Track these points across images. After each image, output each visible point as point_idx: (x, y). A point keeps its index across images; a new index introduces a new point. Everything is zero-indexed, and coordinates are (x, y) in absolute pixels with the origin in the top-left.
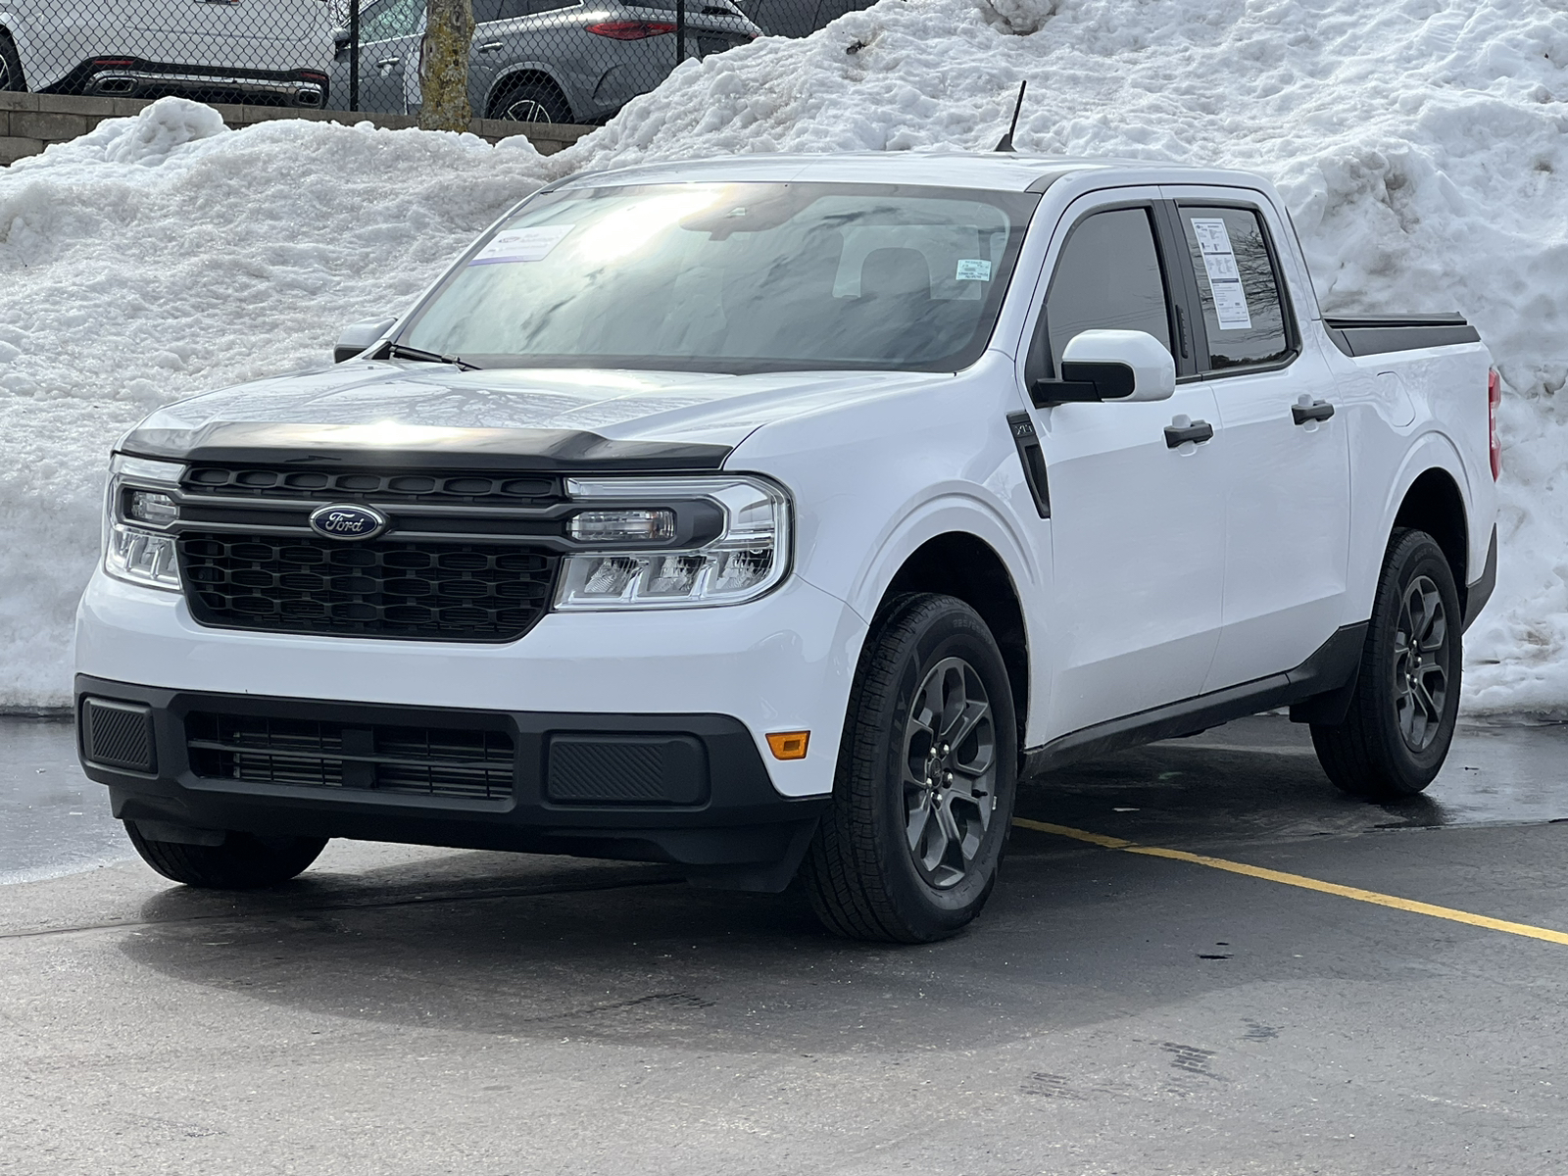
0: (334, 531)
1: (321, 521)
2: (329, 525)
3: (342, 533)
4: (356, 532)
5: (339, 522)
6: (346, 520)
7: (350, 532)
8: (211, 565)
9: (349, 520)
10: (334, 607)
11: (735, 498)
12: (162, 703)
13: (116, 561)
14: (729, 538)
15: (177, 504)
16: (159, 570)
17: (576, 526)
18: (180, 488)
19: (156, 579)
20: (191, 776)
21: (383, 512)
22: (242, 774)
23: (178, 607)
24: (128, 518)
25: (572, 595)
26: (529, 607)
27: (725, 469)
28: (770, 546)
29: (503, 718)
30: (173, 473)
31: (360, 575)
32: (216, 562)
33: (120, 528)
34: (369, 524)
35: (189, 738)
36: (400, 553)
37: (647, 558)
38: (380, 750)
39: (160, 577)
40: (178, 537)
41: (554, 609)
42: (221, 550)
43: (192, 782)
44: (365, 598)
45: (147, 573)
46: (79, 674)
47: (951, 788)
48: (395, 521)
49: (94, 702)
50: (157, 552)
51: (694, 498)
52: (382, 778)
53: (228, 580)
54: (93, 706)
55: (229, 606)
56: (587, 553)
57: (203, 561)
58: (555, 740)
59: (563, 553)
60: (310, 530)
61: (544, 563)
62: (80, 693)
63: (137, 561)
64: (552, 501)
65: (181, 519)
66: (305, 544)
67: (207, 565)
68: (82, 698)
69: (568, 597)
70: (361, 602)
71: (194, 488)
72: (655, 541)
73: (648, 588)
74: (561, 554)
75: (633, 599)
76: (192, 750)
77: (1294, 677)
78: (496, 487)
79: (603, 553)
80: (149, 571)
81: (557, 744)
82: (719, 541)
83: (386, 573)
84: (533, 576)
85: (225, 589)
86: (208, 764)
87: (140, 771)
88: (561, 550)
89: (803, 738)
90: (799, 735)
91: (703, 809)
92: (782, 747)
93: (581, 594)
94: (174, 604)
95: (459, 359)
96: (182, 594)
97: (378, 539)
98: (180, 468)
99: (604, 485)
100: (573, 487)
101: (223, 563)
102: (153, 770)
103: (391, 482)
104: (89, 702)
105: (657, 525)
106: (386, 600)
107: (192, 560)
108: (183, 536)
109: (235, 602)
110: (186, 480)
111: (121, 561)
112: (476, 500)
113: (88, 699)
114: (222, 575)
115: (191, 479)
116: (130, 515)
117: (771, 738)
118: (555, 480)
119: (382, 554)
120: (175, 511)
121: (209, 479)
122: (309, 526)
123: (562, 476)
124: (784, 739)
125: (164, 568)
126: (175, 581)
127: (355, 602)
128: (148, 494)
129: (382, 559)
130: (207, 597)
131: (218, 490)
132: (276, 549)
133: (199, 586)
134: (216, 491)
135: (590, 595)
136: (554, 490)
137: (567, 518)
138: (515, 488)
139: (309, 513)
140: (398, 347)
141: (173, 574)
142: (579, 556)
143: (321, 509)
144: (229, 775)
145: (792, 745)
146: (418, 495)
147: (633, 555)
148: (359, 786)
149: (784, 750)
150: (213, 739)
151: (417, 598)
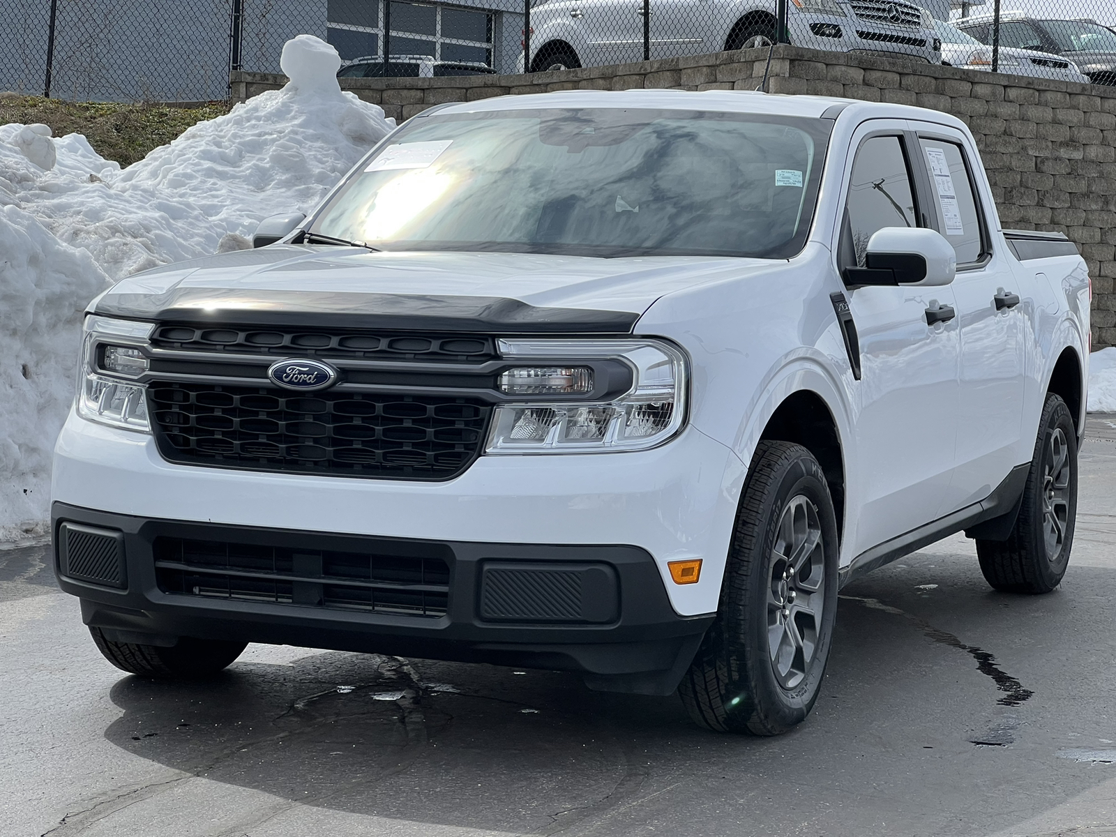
0: (291, 382)
1: (279, 373)
2: (286, 377)
3: (298, 384)
4: (310, 384)
5: (294, 374)
6: (301, 373)
7: (304, 383)
8: (177, 410)
9: (304, 373)
10: (288, 448)
11: (643, 358)
12: (135, 528)
13: (87, 405)
14: (638, 392)
15: (147, 357)
16: (129, 414)
17: (505, 380)
18: (150, 344)
19: (126, 421)
20: (157, 591)
21: (335, 367)
22: (200, 590)
23: (148, 446)
24: (101, 369)
25: (501, 440)
26: (462, 450)
27: (634, 333)
28: (670, 400)
29: (441, 548)
30: (145, 330)
31: (311, 420)
32: (181, 407)
33: (93, 377)
34: (322, 377)
35: (156, 559)
36: (347, 402)
37: (565, 409)
38: (327, 573)
39: (130, 419)
40: (148, 386)
41: (485, 452)
42: (186, 397)
43: (157, 597)
44: (316, 441)
45: (118, 417)
46: (56, 502)
47: (793, 604)
48: (344, 374)
49: (70, 526)
50: (127, 399)
51: (608, 358)
52: (330, 596)
53: (192, 423)
54: (69, 530)
55: (193, 445)
56: (514, 404)
57: (170, 407)
58: (487, 567)
59: (493, 404)
60: (268, 381)
61: (477, 412)
62: (57, 517)
63: (108, 406)
64: (483, 359)
65: (150, 370)
66: (262, 394)
67: (173, 410)
68: (58, 523)
69: (497, 442)
70: (311, 444)
71: (162, 345)
72: (572, 395)
73: (566, 436)
74: (492, 405)
75: (553, 444)
76: (158, 570)
77: (986, 505)
78: (435, 346)
79: (529, 404)
80: (120, 415)
81: (489, 571)
82: (629, 395)
83: (335, 419)
84: (467, 424)
85: (188, 431)
86: (171, 583)
87: (112, 587)
88: (492, 401)
89: (697, 564)
90: (694, 563)
91: (612, 628)
92: (680, 573)
93: (508, 440)
94: (144, 444)
95: (366, 244)
96: (150, 434)
97: (329, 390)
98: (150, 327)
99: (532, 345)
100: (506, 347)
101: (189, 408)
102: (125, 588)
103: (341, 339)
104: (65, 526)
105: (572, 380)
106: (334, 442)
107: (160, 406)
108: (153, 385)
109: (199, 442)
110: (156, 336)
111: (94, 406)
112: (416, 357)
113: (64, 524)
114: (187, 419)
115: (160, 336)
116: (103, 367)
117: (671, 566)
118: (488, 341)
119: (332, 403)
120: (145, 363)
121: (175, 336)
122: (267, 378)
123: (494, 337)
124: (682, 566)
125: (132, 413)
126: (145, 424)
127: (307, 443)
128: (119, 349)
129: (332, 406)
130: (173, 438)
131: (184, 346)
132: (236, 397)
133: (165, 428)
134: (183, 346)
135: (515, 440)
136: (487, 349)
137: (497, 374)
138: (451, 347)
139: (267, 367)
140: (311, 234)
141: (142, 417)
142: (507, 406)
143: (280, 362)
144: (190, 592)
145: (688, 572)
146: (365, 352)
147: (554, 406)
148: (308, 603)
149: (682, 576)
150: (178, 560)
151: (363, 441)
